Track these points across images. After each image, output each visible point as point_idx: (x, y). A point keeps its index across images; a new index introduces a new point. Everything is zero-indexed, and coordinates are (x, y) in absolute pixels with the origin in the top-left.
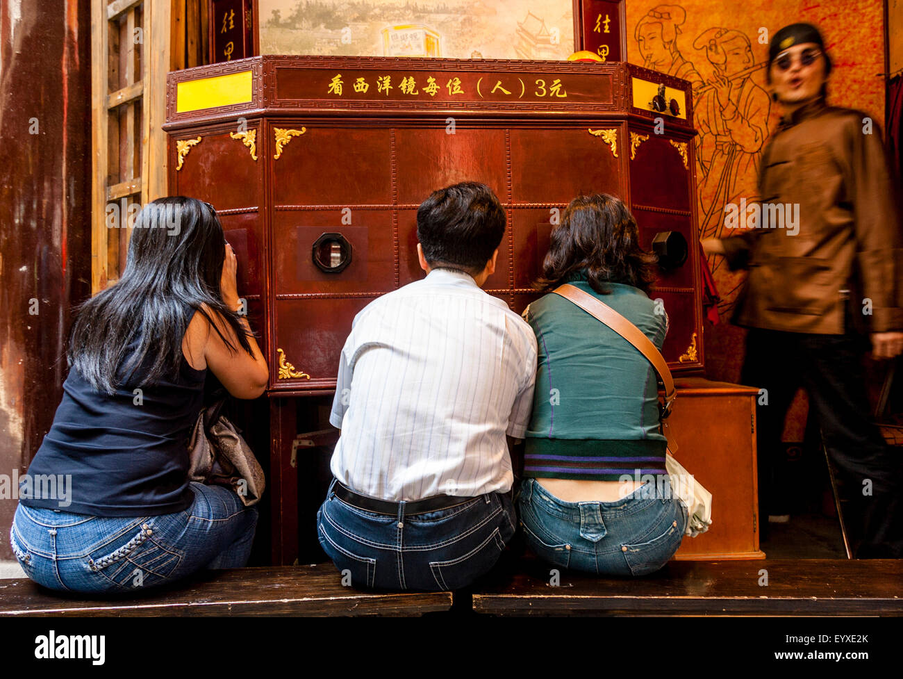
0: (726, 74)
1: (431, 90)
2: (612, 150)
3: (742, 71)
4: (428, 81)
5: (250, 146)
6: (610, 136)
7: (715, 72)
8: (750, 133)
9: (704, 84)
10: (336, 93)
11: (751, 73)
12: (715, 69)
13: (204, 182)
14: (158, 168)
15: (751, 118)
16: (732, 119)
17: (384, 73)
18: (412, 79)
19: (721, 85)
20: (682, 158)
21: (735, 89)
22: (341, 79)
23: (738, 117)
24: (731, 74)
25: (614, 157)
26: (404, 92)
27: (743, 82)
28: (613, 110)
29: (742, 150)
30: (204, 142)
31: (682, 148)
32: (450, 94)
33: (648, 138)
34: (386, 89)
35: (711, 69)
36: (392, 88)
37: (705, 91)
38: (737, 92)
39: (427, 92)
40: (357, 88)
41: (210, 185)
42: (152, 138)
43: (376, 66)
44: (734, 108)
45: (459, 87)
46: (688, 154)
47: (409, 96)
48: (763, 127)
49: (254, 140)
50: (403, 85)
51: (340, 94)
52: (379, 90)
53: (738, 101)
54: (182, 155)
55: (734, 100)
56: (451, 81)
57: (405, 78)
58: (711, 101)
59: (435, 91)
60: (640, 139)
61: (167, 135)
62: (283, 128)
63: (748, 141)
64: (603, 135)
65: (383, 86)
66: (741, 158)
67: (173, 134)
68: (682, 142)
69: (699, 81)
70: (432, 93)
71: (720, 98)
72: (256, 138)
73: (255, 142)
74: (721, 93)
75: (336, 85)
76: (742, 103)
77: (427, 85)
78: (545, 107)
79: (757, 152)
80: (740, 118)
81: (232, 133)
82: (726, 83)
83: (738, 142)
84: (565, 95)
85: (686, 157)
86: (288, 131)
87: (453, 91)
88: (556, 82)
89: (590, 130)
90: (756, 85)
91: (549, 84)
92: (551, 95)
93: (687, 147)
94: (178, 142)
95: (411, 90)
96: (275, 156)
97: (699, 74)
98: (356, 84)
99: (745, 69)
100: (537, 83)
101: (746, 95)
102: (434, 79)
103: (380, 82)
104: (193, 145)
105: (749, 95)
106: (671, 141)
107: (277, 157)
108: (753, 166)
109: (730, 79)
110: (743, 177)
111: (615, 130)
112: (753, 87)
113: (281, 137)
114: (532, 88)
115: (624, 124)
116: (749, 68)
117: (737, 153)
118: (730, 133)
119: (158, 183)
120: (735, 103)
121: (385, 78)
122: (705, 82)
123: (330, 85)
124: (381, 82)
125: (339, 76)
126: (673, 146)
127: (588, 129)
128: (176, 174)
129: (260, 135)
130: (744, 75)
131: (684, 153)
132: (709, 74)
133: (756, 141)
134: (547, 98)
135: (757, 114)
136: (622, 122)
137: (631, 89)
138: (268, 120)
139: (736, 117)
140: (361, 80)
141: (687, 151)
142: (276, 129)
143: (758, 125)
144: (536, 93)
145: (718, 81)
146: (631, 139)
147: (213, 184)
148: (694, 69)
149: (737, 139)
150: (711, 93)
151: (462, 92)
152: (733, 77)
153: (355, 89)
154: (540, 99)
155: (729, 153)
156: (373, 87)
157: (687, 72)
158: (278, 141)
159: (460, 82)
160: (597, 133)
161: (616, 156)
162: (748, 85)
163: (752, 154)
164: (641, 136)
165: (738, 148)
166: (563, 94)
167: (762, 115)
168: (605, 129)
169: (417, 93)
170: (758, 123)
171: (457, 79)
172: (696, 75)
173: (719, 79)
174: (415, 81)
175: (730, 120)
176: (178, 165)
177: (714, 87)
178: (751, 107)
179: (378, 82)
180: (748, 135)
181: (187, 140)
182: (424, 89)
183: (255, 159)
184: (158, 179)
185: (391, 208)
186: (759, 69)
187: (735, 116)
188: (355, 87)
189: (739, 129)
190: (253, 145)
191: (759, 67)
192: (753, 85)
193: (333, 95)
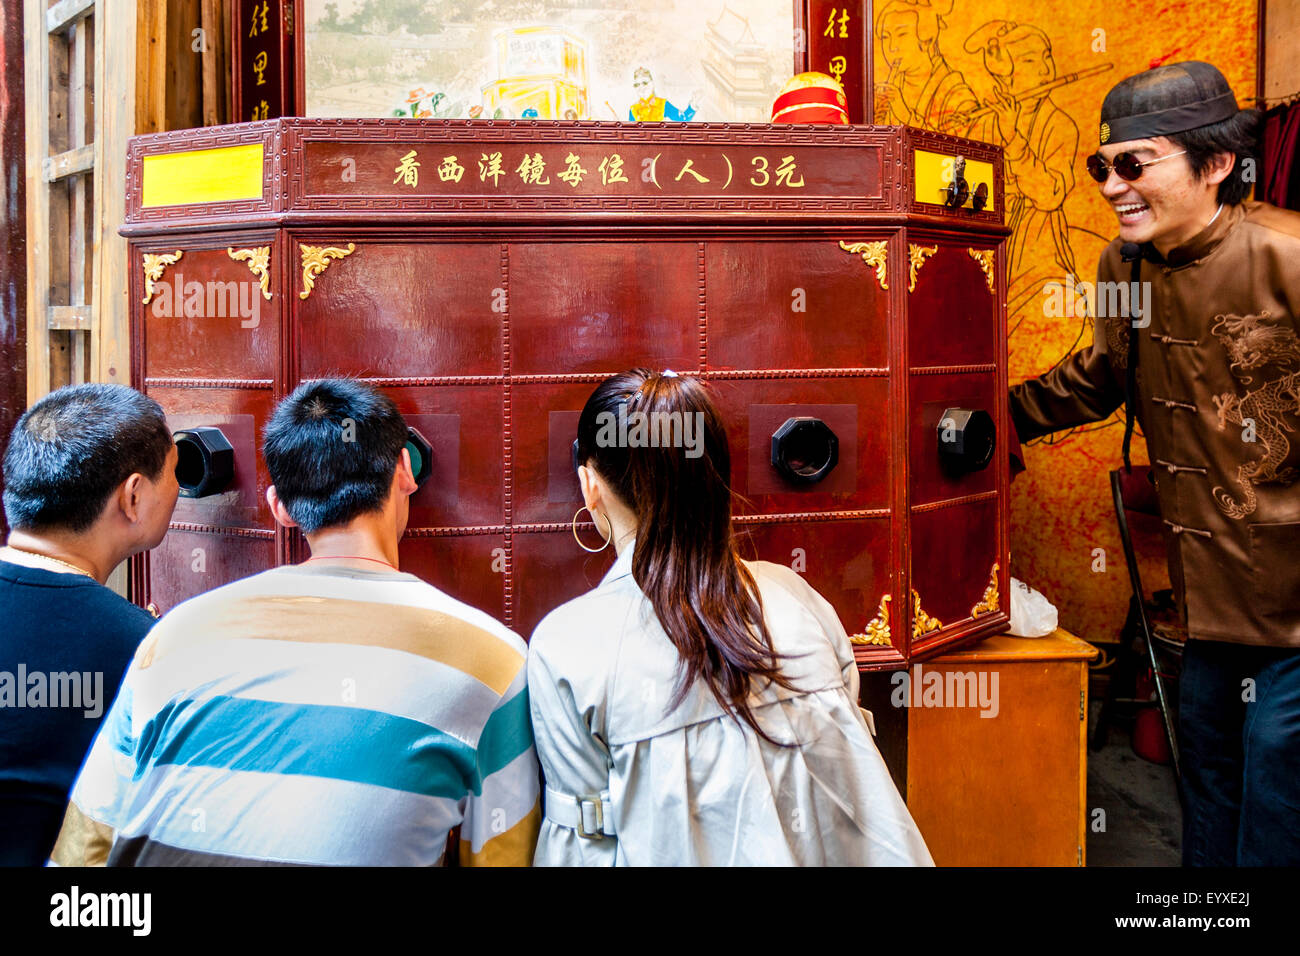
0: (1012, 91)
1: (572, 177)
2: (879, 277)
3: (1037, 88)
4: (567, 161)
5: (261, 273)
6: (875, 252)
7: (995, 87)
8: (1045, 182)
9: (979, 105)
10: (407, 183)
11: (1050, 90)
12: (996, 84)
13: (186, 328)
14: (115, 296)
15: (1048, 158)
16: (1020, 159)
17: (492, 146)
18: (538, 157)
19: (1004, 107)
20: (984, 275)
21: (1025, 114)
22: (416, 159)
23: (1029, 157)
24: (1020, 91)
25: (882, 289)
26: (525, 181)
27: (1038, 103)
28: (883, 209)
29: (1033, 206)
30: (185, 260)
31: (985, 258)
32: (604, 183)
33: (935, 251)
34: (493, 175)
35: (990, 83)
36: (503, 173)
37: (980, 117)
38: (1028, 119)
39: (565, 179)
40: (444, 174)
41: (196, 334)
42: (106, 245)
43: (477, 135)
44: (1024, 143)
45: (621, 171)
46: (994, 269)
47: (531, 187)
48: (1067, 173)
49: (267, 265)
50: (524, 168)
51: (415, 184)
52: (483, 178)
53: (1030, 133)
54: (152, 279)
55: (1023, 131)
56: (606, 160)
57: (527, 156)
58: (989, 132)
59: (578, 178)
60: (924, 255)
61: (129, 243)
62: (316, 244)
63: (1044, 194)
64: (864, 252)
65: (489, 171)
66: (1031, 219)
67: (138, 244)
68: (987, 249)
69: (971, 100)
70: (574, 181)
71: (1003, 128)
72: (269, 261)
73: (268, 268)
74: (1004, 120)
75: (408, 168)
76: (1036, 135)
77: (565, 167)
78: (767, 204)
79: (1057, 210)
80: (1032, 158)
81: (230, 250)
82: (1013, 104)
83: (1027, 194)
84: (801, 184)
85: (991, 275)
86: (325, 250)
87: (609, 177)
88: (786, 160)
89: (842, 243)
90: (1057, 109)
91: (775, 164)
92: (778, 183)
93: (994, 256)
94: (145, 256)
95: (536, 176)
96: (302, 293)
97: (971, 90)
98: (443, 167)
99: (1042, 84)
100: (754, 162)
101: (1043, 124)
102: (577, 158)
103: (483, 162)
104: (169, 264)
105: (1046, 124)
106: (971, 251)
107: (304, 295)
108: (1049, 231)
109: (1017, 99)
110: (1035, 248)
111: (884, 243)
112: (1053, 112)
113: (311, 261)
114: (745, 171)
115: (901, 232)
116: (1047, 83)
117: (1026, 210)
118: (1016, 181)
119: (115, 320)
120: (1025, 135)
121: (492, 156)
122: (981, 102)
123: (397, 170)
124: (486, 163)
125: (414, 153)
126: (972, 258)
127: (838, 241)
128: (142, 309)
129: (276, 255)
130: (1040, 93)
131: (989, 268)
132: (987, 91)
133: (1055, 193)
134: (770, 188)
135: (1059, 151)
136: (897, 230)
137: (913, 172)
138: (289, 232)
139: (1026, 156)
140: (451, 159)
141: (994, 263)
142: (303, 247)
143: (1059, 170)
144: (753, 181)
145: (1000, 101)
146: (910, 256)
147: (201, 332)
148: (964, 83)
149: (1026, 190)
150: (989, 119)
151: (626, 180)
152: (1024, 96)
153: (441, 175)
154: (758, 190)
155: (1013, 211)
156: (472, 172)
157: (954, 86)
158: (307, 268)
159: (622, 162)
160: (855, 247)
161: (885, 286)
162: (1046, 109)
163: (1049, 212)
164: (925, 249)
165: (1028, 203)
166: (799, 181)
167: (1065, 155)
168: (867, 241)
169: (548, 182)
170: (1060, 164)
171: (618, 157)
172: (967, 91)
173: (1001, 99)
174: (543, 160)
175: (1016, 160)
176: (145, 296)
177: (993, 111)
178: (1050, 141)
179: (480, 164)
180: (1043, 184)
181: (160, 254)
182: (560, 175)
183: (269, 298)
184: (115, 313)
185: (500, 382)
186: (1062, 85)
187: (1023, 155)
188: (441, 173)
189: (1030, 175)
190: (265, 274)
191: (1064, 81)
192: (1053, 108)
193: (402, 187)
